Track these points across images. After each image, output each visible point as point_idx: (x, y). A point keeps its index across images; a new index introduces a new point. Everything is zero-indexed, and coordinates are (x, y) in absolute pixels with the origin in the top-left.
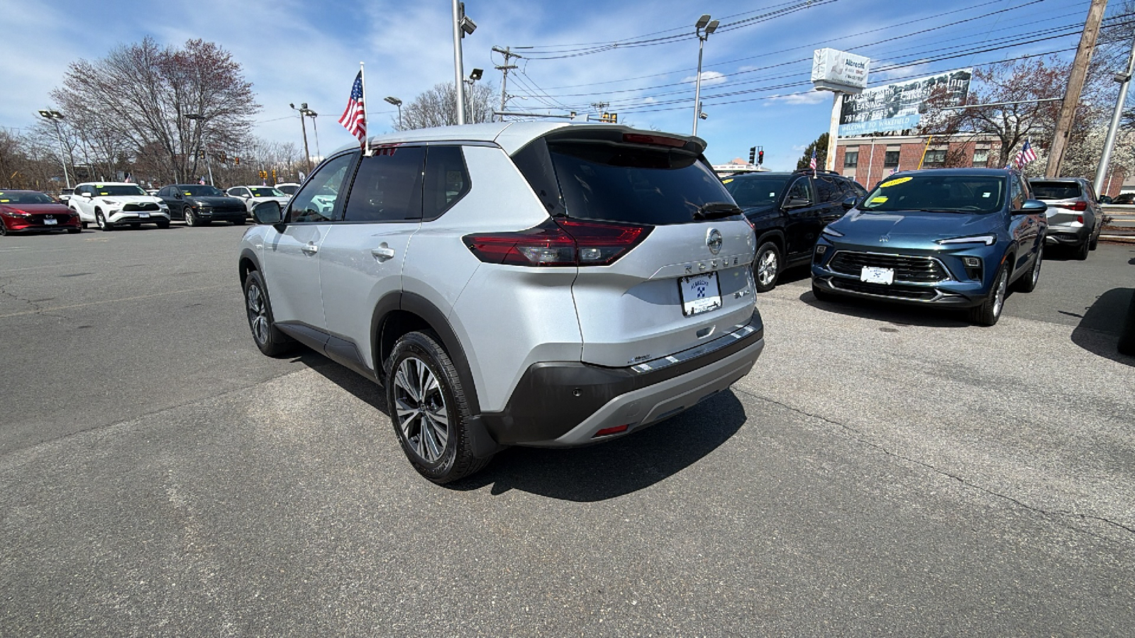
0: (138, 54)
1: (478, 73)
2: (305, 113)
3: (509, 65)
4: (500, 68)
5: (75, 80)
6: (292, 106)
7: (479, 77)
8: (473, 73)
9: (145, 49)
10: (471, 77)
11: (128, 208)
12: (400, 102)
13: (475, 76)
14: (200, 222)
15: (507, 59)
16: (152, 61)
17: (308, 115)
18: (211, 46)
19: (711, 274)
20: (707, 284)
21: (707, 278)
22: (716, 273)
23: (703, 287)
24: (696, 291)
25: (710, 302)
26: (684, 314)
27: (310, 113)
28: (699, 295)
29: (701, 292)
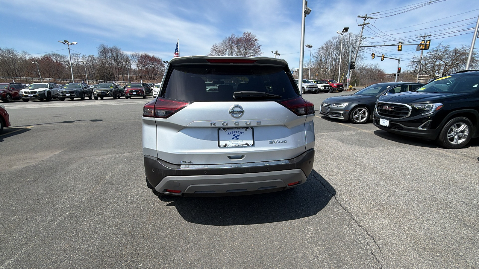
0: (229, 39)
1: (346, 29)
2: (276, 54)
3: (365, 23)
4: (361, 25)
5: (213, 50)
6: (272, 52)
7: (346, 31)
8: (344, 30)
9: (232, 37)
10: (343, 32)
12: (312, 46)
13: (344, 31)
15: (365, 20)
16: (233, 41)
17: (277, 55)
18: (250, 33)
19: (247, 128)
20: (242, 133)
21: (243, 131)
22: (252, 128)
23: (239, 134)
24: (232, 136)
25: (244, 142)
26: (219, 146)
27: (278, 54)
28: (233, 138)
29: (236, 137)
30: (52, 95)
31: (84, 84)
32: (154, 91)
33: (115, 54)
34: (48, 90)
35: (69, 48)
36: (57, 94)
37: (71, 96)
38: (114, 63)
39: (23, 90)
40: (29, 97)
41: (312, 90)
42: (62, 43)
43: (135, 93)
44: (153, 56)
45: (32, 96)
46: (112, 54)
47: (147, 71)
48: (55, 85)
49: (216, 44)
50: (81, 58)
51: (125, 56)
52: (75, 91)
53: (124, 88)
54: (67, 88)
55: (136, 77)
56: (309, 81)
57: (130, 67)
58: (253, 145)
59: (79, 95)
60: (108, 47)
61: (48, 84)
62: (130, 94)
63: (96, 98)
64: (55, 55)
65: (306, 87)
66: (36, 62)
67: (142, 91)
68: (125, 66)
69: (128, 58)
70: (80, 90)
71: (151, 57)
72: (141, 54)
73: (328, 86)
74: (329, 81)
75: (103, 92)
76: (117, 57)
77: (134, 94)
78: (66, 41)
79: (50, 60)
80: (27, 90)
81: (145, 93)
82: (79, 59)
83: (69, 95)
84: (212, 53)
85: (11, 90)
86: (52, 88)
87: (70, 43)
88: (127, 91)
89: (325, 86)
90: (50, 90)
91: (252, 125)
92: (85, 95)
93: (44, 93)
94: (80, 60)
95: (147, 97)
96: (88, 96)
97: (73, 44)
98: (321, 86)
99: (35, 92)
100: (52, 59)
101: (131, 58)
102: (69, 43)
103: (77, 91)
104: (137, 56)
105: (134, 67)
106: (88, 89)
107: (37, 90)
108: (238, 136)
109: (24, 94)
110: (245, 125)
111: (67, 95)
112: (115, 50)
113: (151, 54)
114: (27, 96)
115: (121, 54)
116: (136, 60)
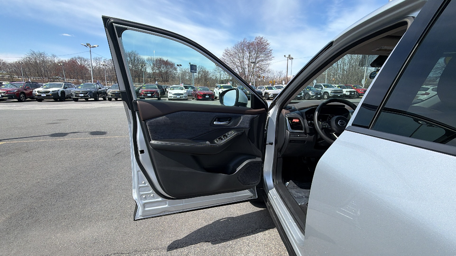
0: (241, 43)
2: (289, 58)
5: (225, 54)
6: (285, 56)
9: (244, 42)
16: (245, 45)
18: (262, 38)
27: (291, 58)
30: (66, 95)
31: (99, 84)
32: (169, 93)
33: (132, 58)
34: (62, 90)
35: (90, 51)
36: (70, 94)
37: (84, 96)
38: (131, 66)
39: (37, 90)
40: (42, 96)
41: (338, 95)
42: (85, 46)
43: (150, 95)
45: (45, 95)
46: (130, 58)
47: (161, 74)
48: (71, 85)
49: (228, 48)
50: (103, 61)
51: (142, 60)
52: (89, 91)
53: (139, 90)
54: (81, 88)
55: (151, 80)
56: (333, 86)
57: (146, 70)
59: (92, 95)
61: (63, 84)
62: (144, 96)
63: (110, 100)
64: (80, 59)
65: (331, 92)
66: (62, 64)
67: (157, 92)
68: (141, 70)
69: (144, 61)
70: (93, 90)
71: (166, 61)
72: (156, 59)
73: (354, 92)
74: (354, 87)
75: (117, 93)
76: (134, 61)
77: (148, 96)
78: (88, 44)
79: (75, 63)
80: (41, 89)
81: (160, 95)
82: (100, 62)
83: (83, 95)
84: (223, 57)
85: (26, 90)
86: (67, 88)
87: (92, 46)
88: (141, 92)
89: (350, 92)
90: (65, 90)
92: (99, 96)
93: (58, 93)
94: (102, 63)
95: (161, 99)
96: (102, 96)
97: (95, 47)
98: (347, 91)
99: (48, 92)
100: (77, 62)
101: (146, 62)
102: (90, 46)
103: (91, 92)
104: (153, 60)
105: (149, 70)
106: (102, 89)
107: (51, 90)
109: (38, 94)
111: (80, 95)
112: (133, 54)
113: (165, 59)
114: (40, 96)
115: (138, 58)
116: (151, 63)
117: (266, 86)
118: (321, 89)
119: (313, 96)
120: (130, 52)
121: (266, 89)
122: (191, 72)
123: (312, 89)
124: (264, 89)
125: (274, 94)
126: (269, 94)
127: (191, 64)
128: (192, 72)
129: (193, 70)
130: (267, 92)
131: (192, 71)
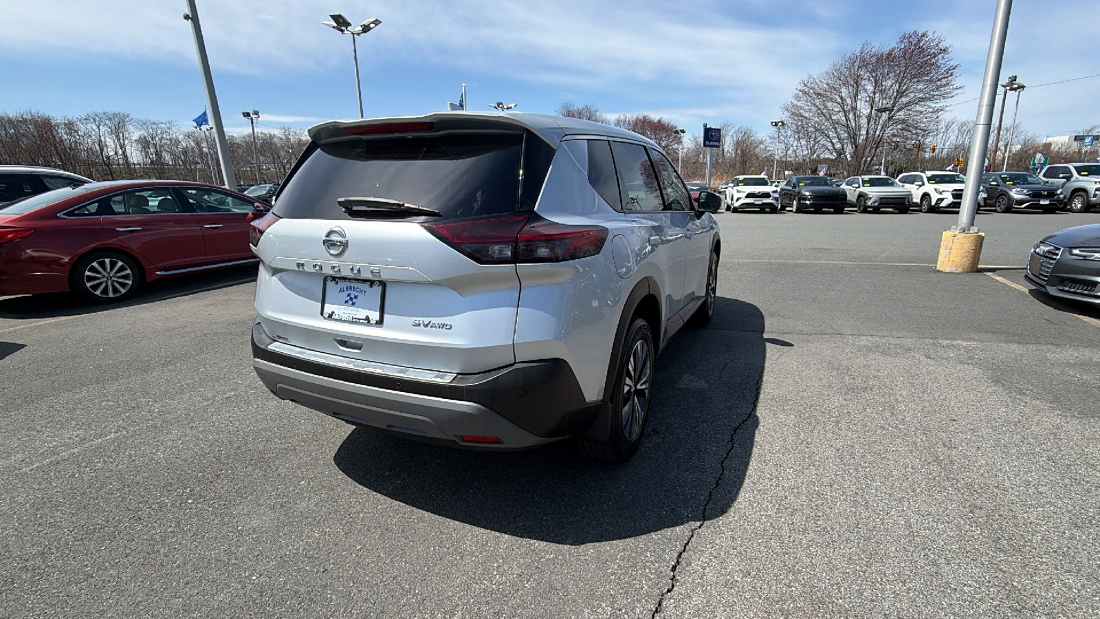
0: (853, 59)
5: (801, 93)
9: (862, 53)
11: (750, 196)
14: (801, 210)
16: (864, 61)
17: (1012, 89)
18: (925, 35)
19: (372, 283)
20: (363, 292)
21: (366, 286)
22: (383, 284)
23: (357, 294)
24: (344, 296)
25: (361, 313)
26: (322, 314)
27: (1015, 86)
28: (347, 302)
29: (351, 299)
44: (660, 121)
49: (810, 77)
58: (380, 322)
60: (575, 108)
72: (635, 118)
78: (499, 104)
84: (795, 102)
87: (505, 107)
91: (384, 277)
97: (511, 108)
104: (628, 122)
108: (356, 297)
110: (369, 276)
113: (655, 116)
117: (866, 178)
118: (1065, 180)
119: (1021, 202)
120: (581, 108)
121: (863, 186)
122: (705, 145)
123: (1029, 179)
124: (857, 185)
125: (881, 198)
126: (869, 196)
127: (708, 127)
128: (708, 146)
129: (710, 141)
130: (866, 192)
131: (707, 143)
